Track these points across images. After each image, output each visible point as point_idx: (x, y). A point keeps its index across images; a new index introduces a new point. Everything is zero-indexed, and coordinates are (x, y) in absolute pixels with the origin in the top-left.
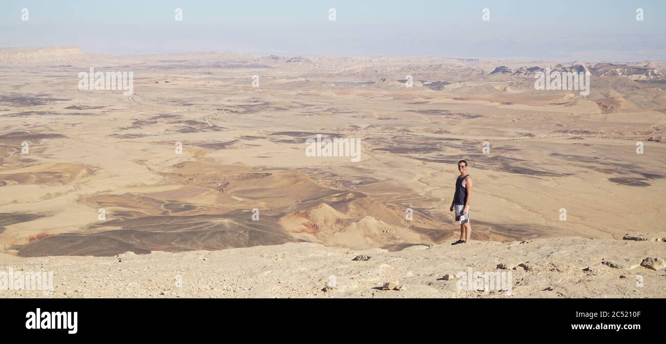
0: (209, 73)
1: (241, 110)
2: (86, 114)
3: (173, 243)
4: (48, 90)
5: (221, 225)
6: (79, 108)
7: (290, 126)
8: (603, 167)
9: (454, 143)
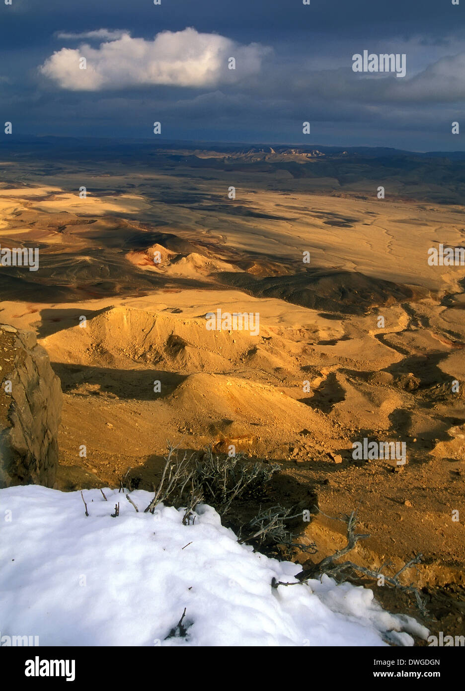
3: (52, 276)
5: (85, 261)
8: (313, 214)
9: (206, 196)
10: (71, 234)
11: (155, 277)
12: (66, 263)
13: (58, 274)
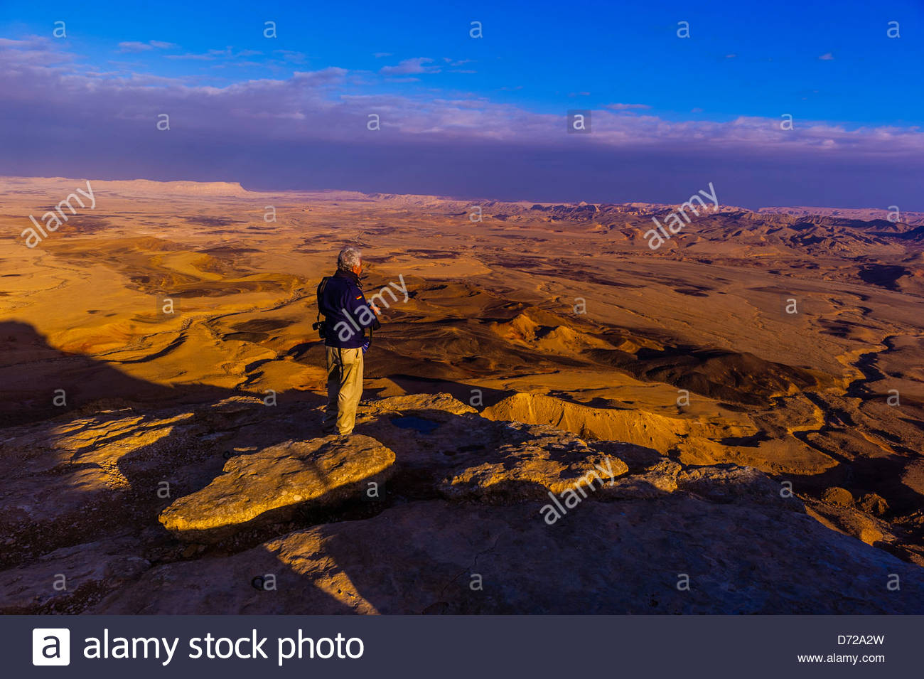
0: (335, 204)
1: (376, 233)
2: (266, 233)
4: (227, 215)
5: (452, 333)
6: (257, 229)
7: (418, 245)
8: (660, 280)
9: (543, 260)
10: (423, 300)
11: (527, 354)
12: (432, 334)
13: (427, 347)
